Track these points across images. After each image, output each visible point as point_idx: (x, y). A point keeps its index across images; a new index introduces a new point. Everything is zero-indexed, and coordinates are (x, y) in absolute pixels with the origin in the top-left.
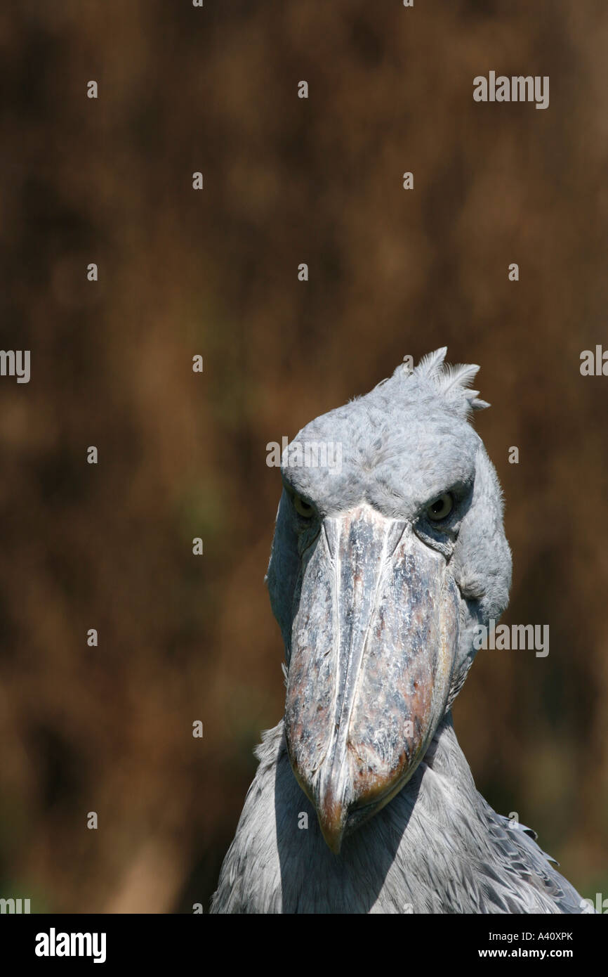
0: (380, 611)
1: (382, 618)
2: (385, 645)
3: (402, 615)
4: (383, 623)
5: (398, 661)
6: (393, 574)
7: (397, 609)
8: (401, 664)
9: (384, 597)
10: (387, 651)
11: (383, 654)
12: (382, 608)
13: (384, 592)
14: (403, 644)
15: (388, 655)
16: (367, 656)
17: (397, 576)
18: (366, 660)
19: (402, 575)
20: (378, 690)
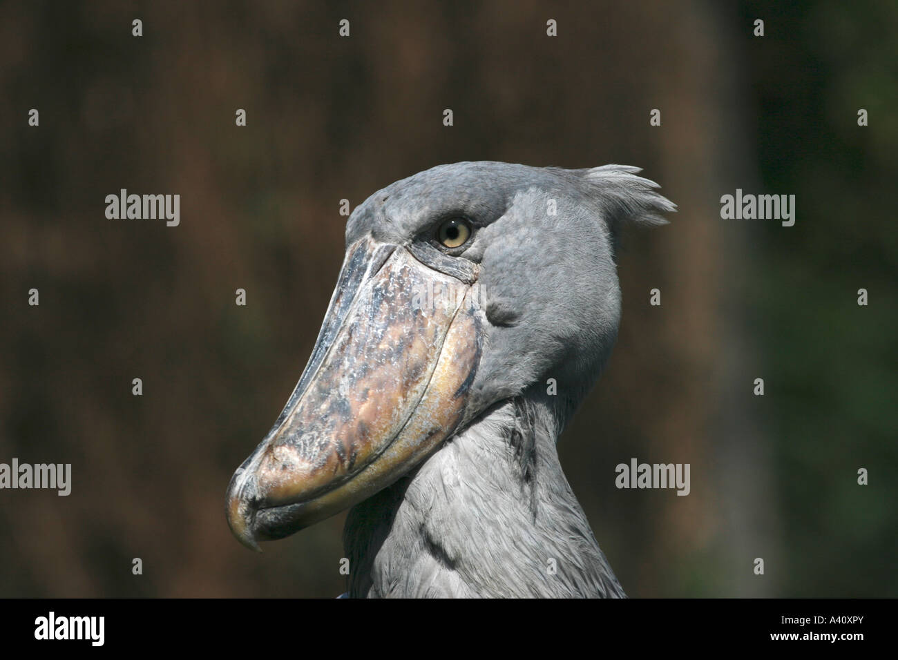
0: (350, 328)
1: (350, 334)
2: (346, 359)
3: (375, 331)
4: (350, 338)
5: (354, 372)
6: (372, 294)
7: (370, 326)
8: (358, 374)
9: (358, 315)
10: (347, 363)
11: (341, 367)
12: (353, 325)
13: (358, 311)
14: (366, 357)
15: (346, 367)
16: (324, 369)
17: (376, 295)
18: (322, 373)
19: (383, 295)
20: (323, 399)
